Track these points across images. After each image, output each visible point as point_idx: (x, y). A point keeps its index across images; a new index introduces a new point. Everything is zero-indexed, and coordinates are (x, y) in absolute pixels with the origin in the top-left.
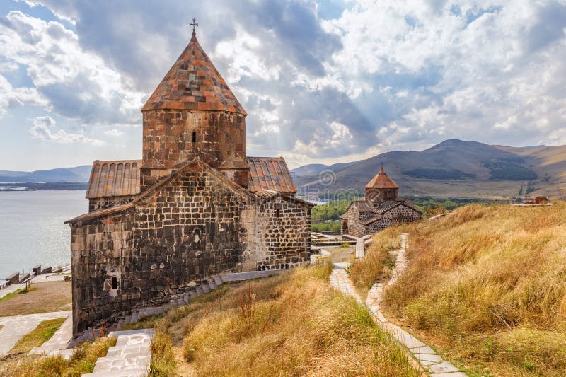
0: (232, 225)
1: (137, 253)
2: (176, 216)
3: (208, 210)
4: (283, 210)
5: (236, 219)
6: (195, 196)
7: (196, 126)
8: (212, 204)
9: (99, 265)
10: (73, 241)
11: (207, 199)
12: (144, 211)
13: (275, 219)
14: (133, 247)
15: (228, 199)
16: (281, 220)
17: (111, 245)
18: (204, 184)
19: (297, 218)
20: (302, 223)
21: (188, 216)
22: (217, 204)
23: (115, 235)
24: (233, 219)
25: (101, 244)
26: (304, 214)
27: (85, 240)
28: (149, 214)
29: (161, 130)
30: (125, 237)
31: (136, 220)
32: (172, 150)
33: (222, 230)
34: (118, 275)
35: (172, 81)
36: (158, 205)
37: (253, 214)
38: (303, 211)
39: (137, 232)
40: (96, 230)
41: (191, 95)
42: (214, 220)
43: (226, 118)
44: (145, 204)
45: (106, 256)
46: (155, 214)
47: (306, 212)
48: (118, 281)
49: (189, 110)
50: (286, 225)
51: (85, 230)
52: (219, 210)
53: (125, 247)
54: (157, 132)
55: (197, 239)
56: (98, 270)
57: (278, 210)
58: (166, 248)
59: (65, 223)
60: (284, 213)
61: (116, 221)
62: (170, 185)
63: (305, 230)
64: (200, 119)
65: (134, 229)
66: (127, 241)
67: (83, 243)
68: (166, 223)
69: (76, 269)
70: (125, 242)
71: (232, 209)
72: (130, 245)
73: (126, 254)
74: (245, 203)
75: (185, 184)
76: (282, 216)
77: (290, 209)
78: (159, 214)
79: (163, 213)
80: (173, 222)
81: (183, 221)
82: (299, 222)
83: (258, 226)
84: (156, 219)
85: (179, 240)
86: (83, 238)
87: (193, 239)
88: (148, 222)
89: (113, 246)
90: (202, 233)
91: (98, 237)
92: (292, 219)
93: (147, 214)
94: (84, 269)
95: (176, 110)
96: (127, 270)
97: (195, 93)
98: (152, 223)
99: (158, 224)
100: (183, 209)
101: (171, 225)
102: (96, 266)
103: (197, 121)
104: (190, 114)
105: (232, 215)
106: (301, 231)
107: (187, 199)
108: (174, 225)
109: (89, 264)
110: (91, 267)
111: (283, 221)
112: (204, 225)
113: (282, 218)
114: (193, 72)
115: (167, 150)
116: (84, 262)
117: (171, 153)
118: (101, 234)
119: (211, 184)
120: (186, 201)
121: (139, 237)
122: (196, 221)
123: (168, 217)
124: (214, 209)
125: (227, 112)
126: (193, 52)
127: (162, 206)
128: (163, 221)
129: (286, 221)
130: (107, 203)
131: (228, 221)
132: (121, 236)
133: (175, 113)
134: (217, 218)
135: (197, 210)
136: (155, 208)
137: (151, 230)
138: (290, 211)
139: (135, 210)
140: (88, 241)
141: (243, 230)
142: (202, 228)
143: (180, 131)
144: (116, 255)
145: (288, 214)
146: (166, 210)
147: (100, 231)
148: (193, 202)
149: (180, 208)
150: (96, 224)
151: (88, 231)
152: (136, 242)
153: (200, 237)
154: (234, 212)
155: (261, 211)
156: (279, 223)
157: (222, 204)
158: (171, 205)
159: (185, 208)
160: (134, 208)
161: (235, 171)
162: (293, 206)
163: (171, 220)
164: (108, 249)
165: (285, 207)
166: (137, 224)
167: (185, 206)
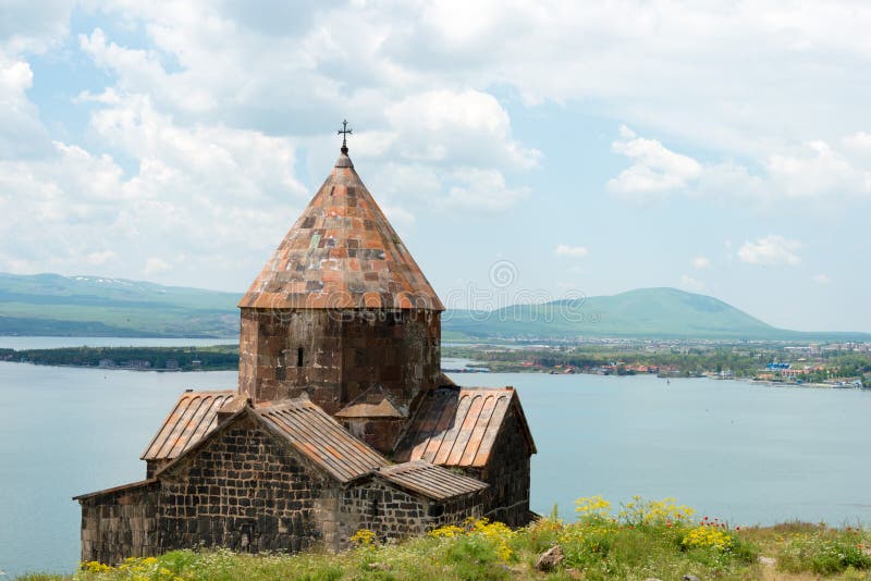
0: (299, 523)
2: (215, 500)
3: (262, 493)
4: (385, 504)
5: (305, 512)
6: (243, 470)
7: (303, 337)
8: (268, 485)
10: (84, 526)
11: (261, 476)
12: (172, 490)
13: (370, 519)
14: (156, 544)
15: (293, 478)
16: (381, 521)
17: (128, 538)
18: (256, 450)
19: (408, 519)
20: (418, 529)
21: (233, 502)
22: (276, 485)
23: (134, 522)
24: (301, 511)
25: (117, 534)
26: (422, 514)
27: (98, 527)
28: (179, 494)
29: (254, 345)
30: (146, 527)
31: (162, 502)
32: (266, 380)
33: (283, 530)
36: (192, 481)
37: (332, 506)
38: (421, 507)
39: (162, 520)
40: (111, 513)
42: (271, 512)
44: (174, 478)
45: (122, 554)
46: (186, 495)
50: (390, 531)
51: (98, 511)
52: (280, 494)
53: (146, 543)
54: (251, 347)
55: (245, 542)
57: (375, 502)
59: (74, 499)
60: (385, 509)
61: (135, 501)
62: (208, 449)
64: (310, 325)
65: (158, 516)
66: (149, 534)
67: (94, 531)
68: (202, 510)
70: (146, 535)
71: (300, 496)
72: (153, 540)
74: (319, 486)
75: (229, 449)
76: (383, 513)
77: (396, 502)
78: (191, 495)
79: (197, 495)
80: (212, 510)
81: (225, 509)
82: (412, 527)
83: (340, 528)
84: (188, 502)
85: (219, 541)
86: (95, 524)
87: (238, 541)
88: (177, 506)
89: (131, 538)
90: (253, 532)
91: (113, 523)
92: (399, 521)
93: (176, 495)
98: (183, 509)
99: (191, 512)
100: (226, 490)
101: (209, 515)
103: (305, 329)
105: (299, 506)
107: (231, 474)
108: (213, 515)
111: (384, 522)
112: (257, 518)
113: (382, 517)
114: (320, 232)
117: (264, 386)
118: (117, 520)
119: (267, 451)
120: (230, 477)
121: (164, 529)
122: (244, 512)
123: (204, 501)
124: (271, 492)
127: (197, 483)
128: (197, 506)
129: (389, 525)
131: (294, 516)
132: (142, 526)
134: (275, 510)
135: (245, 493)
136: (187, 486)
137: (181, 522)
138: (396, 506)
139: (160, 485)
140: (101, 528)
141: (317, 535)
142: (252, 523)
143: (278, 348)
145: (393, 511)
146: (203, 490)
147: (116, 515)
148: (239, 479)
149: (221, 488)
150: (111, 504)
151: (101, 513)
152: (160, 537)
153: (250, 540)
154: (302, 500)
155: (346, 503)
156: (376, 526)
157: (283, 486)
158: (209, 482)
159: (228, 488)
160: (158, 482)
161: (368, 421)
162: (402, 498)
163: (208, 505)
164: (126, 543)
165: (388, 497)
166: (162, 509)
167: (229, 485)
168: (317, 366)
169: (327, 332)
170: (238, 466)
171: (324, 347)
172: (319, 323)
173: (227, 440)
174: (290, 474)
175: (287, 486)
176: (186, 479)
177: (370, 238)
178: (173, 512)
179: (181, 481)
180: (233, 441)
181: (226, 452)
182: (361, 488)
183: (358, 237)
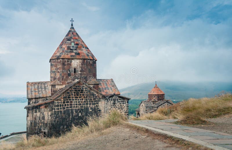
0: (95, 108)
1: (55, 121)
2: (71, 105)
3: (85, 102)
4: (117, 102)
5: (97, 106)
6: (79, 96)
7: (75, 66)
8: (86, 99)
9: (38, 127)
10: (28, 116)
11: (84, 97)
12: (58, 103)
13: (113, 105)
14: (53, 118)
15: (93, 97)
16: (116, 106)
17: (43, 118)
18: (83, 91)
19: (122, 104)
20: (125, 107)
21: (76, 104)
22: (89, 99)
23: (45, 113)
24: (95, 105)
25: (40, 117)
28: (60, 104)
29: (60, 68)
30: (50, 114)
32: (65, 76)
33: (91, 110)
34: (46, 131)
35: (64, 46)
37: (104, 103)
38: (125, 101)
39: (55, 112)
41: (73, 52)
42: (87, 106)
43: (89, 62)
44: (58, 100)
45: (41, 123)
46: (62, 104)
47: (126, 102)
48: (46, 134)
49: (73, 59)
50: (118, 108)
52: (90, 102)
53: (50, 119)
54: (58, 69)
55: (80, 115)
56: (38, 129)
57: (114, 101)
58: (67, 119)
60: (117, 103)
61: (46, 107)
62: (69, 91)
63: (126, 110)
66: (50, 115)
67: (32, 117)
68: (67, 108)
69: (28, 129)
70: (50, 116)
71: (95, 101)
72: (52, 117)
73: (50, 122)
74: (100, 99)
75: (75, 91)
76: (116, 104)
77: (119, 101)
78: (64, 104)
79: (66, 103)
80: (70, 107)
81: (74, 107)
82: (123, 106)
83: (106, 108)
84: (63, 106)
85: (72, 115)
86: (32, 115)
87: (78, 114)
88: (59, 107)
89: (44, 118)
90: (82, 112)
91: (38, 114)
92: (120, 105)
93: (59, 104)
94: (32, 129)
95: (67, 59)
96: (50, 129)
97: (75, 51)
98: (61, 108)
99: (64, 108)
100: (74, 102)
101: (69, 109)
102: (37, 127)
103: (76, 63)
104: (73, 61)
105: (95, 104)
106: (124, 110)
107: (76, 97)
108: (70, 109)
109: (34, 126)
110: (35, 128)
111: (117, 106)
112: (83, 108)
113: (116, 105)
114: (73, 42)
115: (63, 77)
116: (32, 125)
117: (65, 78)
118: (39, 113)
119: (86, 91)
120: (75, 98)
121: (56, 114)
122: (80, 107)
123: (68, 105)
124: (87, 101)
125: (89, 59)
126: (73, 33)
127: (65, 100)
128: (66, 106)
129: (118, 106)
130: (36, 101)
131: (93, 107)
132: (48, 114)
133: (67, 60)
134: (88, 105)
135: (80, 102)
136: (63, 101)
137: (61, 111)
138: (119, 102)
139: (54, 102)
140: (34, 116)
141: (100, 111)
142: (82, 109)
143: (68, 68)
144: (46, 122)
145: (119, 103)
146: (67, 102)
147: (39, 112)
148: (78, 98)
149: (73, 101)
150: (38, 108)
151: (34, 112)
152: (54, 116)
153: (81, 114)
154: (96, 103)
155: (107, 102)
156: (115, 107)
157: (90, 99)
158: (69, 100)
159: (75, 101)
160: (54, 101)
162: (121, 100)
163: (69, 106)
164: (42, 119)
165: (117, 100)
166: (55, 108)
167: (75, 100)
168: (79, 72)
169: (82, 64)
171: (81, 68)
172: (80, 62)
173: (74, 89)
175: (92, 99)
178: (58, 109)
179: (61, 100)
180: (76, 89)
181: (74, 92)
182: (111, 98)
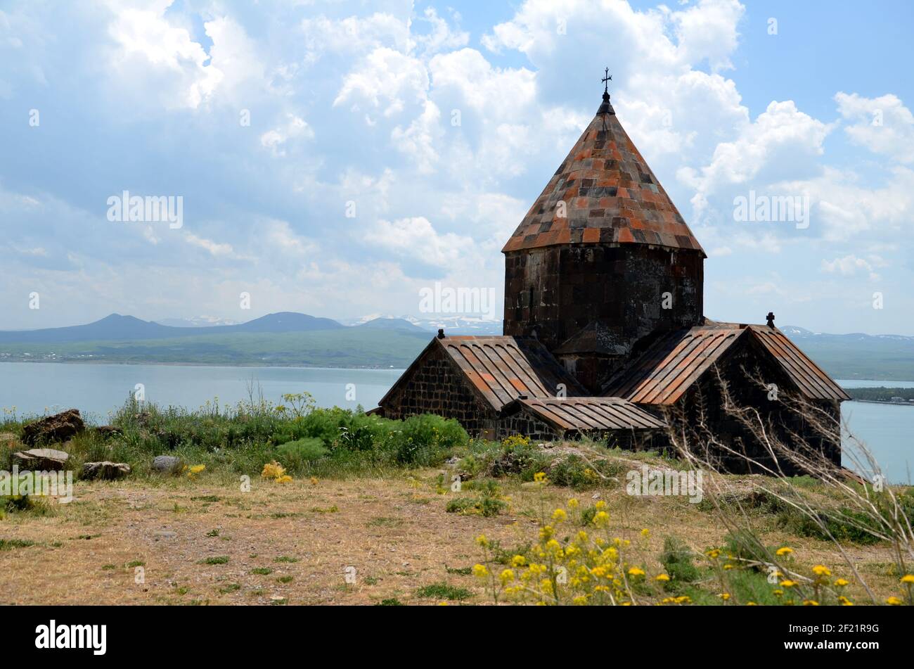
7: (534, 277)
11: (445, 405)
15: (466, 407)
22: (454, 414)
41: (539, 221)
43: (575, 255)
49: (528, 250)
64: (538, 264)
71: (470, 425)
74: (483, 416)
97: (545, 217)
103: (536, 268)
104: (529, 257)
125: (575, 245)
143: (518, 289)
161: (578, 358)
168: (543, 304)
169: (550, 270)
170: (430, 396)
171: (548, 285)
172: (545, 262)
173: (424, 370)
174: (464, 403)
176: (399, 408)
177: (609, 177)
179: (396, 410)
181: (424, 382)
182: (512, 417)
183: (595, 177)
